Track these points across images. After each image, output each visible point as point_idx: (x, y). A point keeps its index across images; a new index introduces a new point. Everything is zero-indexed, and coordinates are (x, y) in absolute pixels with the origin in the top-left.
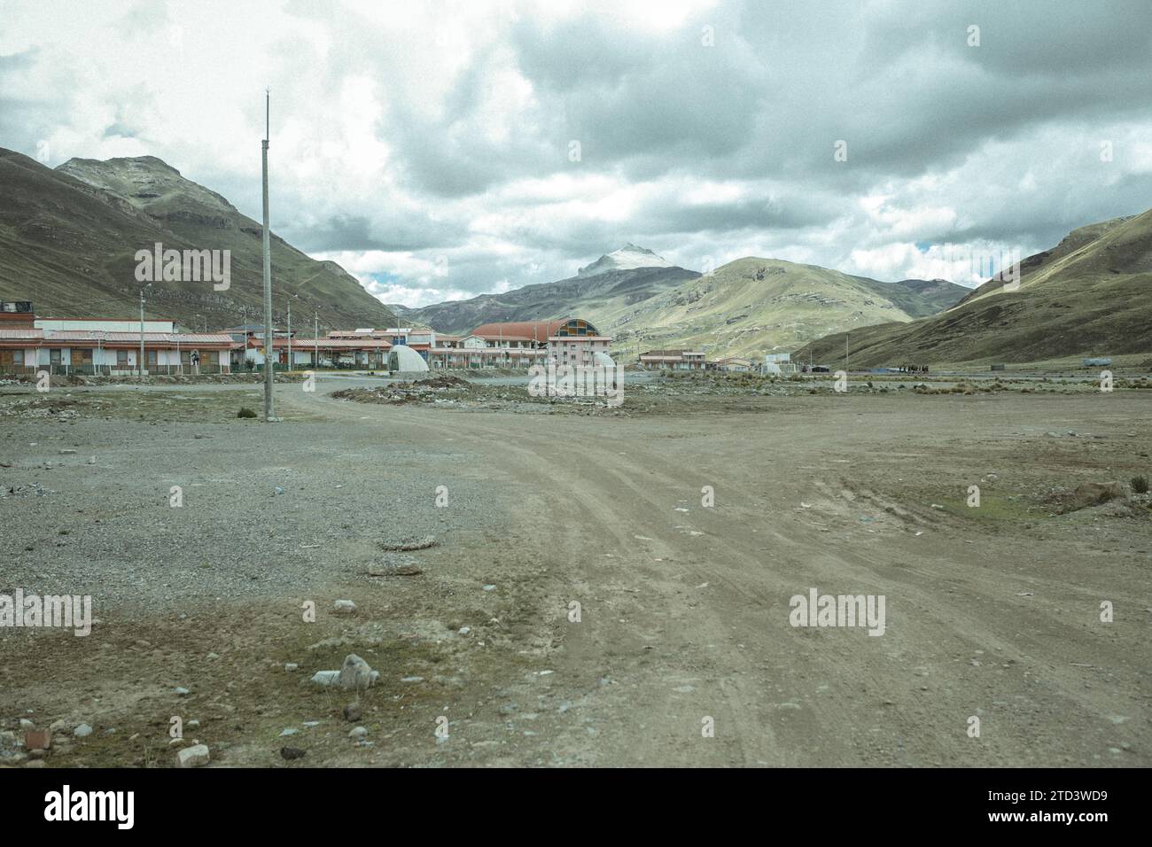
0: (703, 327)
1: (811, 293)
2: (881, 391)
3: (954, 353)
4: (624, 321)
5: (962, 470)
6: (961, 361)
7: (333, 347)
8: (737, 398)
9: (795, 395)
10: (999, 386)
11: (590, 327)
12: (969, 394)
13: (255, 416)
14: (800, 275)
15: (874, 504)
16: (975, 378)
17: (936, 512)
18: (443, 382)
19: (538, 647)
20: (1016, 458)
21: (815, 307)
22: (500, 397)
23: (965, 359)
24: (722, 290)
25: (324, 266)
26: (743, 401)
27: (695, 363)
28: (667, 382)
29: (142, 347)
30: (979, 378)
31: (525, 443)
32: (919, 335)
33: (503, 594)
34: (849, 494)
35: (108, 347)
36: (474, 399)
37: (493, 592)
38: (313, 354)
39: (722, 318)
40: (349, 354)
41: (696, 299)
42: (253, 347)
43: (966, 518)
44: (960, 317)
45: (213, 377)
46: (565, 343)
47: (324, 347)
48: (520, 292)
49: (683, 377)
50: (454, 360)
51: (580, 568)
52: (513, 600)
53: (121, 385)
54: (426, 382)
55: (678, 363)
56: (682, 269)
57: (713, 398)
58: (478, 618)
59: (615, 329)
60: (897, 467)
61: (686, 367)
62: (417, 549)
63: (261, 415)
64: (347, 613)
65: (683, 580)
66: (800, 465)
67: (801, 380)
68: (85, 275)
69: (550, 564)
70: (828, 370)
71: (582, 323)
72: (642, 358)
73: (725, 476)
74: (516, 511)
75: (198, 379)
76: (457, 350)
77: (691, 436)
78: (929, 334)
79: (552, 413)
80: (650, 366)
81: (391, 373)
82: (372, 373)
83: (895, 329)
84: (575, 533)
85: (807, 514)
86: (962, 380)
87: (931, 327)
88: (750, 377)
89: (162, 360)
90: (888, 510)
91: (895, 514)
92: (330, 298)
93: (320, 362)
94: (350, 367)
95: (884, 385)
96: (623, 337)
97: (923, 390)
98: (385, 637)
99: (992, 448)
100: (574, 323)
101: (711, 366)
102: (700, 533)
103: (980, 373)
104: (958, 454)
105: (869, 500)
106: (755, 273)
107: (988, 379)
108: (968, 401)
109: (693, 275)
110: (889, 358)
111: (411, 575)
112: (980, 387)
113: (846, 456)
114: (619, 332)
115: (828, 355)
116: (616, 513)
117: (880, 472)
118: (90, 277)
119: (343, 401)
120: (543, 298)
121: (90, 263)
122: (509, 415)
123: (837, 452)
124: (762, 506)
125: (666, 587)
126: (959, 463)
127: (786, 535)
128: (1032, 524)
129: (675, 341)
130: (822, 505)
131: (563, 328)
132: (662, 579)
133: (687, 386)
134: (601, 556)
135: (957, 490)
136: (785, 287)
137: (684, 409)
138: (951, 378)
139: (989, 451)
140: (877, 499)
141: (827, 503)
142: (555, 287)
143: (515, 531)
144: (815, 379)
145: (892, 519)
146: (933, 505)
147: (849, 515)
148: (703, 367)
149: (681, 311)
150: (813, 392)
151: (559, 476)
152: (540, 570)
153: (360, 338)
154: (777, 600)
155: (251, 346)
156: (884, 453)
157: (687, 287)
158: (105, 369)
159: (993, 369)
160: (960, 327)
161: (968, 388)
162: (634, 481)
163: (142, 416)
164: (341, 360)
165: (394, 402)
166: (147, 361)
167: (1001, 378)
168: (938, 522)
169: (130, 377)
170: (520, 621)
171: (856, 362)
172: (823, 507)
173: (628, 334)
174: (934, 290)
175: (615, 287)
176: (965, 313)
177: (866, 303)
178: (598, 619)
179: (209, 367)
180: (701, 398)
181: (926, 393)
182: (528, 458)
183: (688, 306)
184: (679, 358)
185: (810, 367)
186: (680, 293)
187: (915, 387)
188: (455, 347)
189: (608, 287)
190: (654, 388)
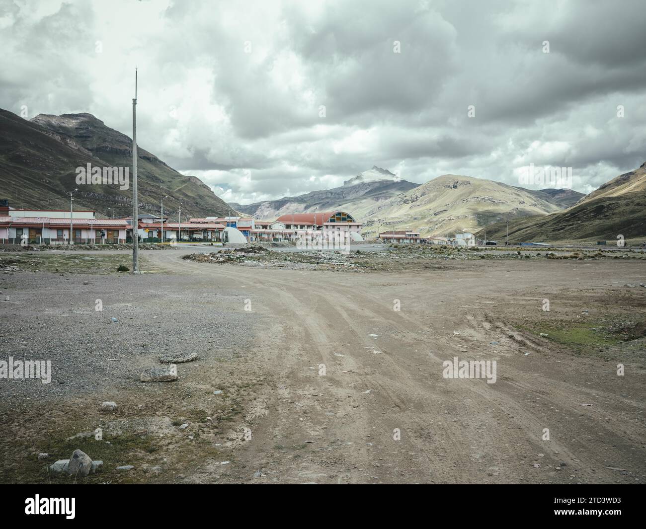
0: (420, 217)
1: (486, 196)
2: (526, 257)
3: (574, 234)
4: (372, 213)
5: (567, 309)
6: (579, 238)
7: (189, 228)
8: (435, 261)
9: (471, 259)
10: (600, 254)
11: (349, 217)
12: (581, 259)
13: (129, 270)
14: (479, 186)
15: (503, 332)
16: (586, 249)
17: (543, 339)
18: (253, 250)
19: (232, 440)
20: (603, 301)
21: (490, 205)
22: (286, 259)
23: (581, 238)
24: (432, 195)
25: (189, 179)
26: (438, 262)
27: (413, 239)
28: (393, 250)
29: (72, 227)
30: (589, 249)
31: (289, 289)
32: (553, 222)
33: (225, 397)
34: (487, 325)
35: (51, 227)
36: (269, 260)
37: (220, 395)
38: (178, 232)
39: (432, 212)
40: (200, 232)
41: (415, 200)
42: (141, 228)
43: (561, 344)
44: (579, 212)
45: (113, 246)
46: (334, 226)
47: (184, 228)
48: (309, 196)
49: (403, 247)
50: (265, 236)
51: (288, 377)
52: (230, 402)
53: (56, 251)
54: (242, 250)
55: (403, 239)
56: (407, 182)
57: (420, 261)
58: (199, 416)
59: (366, 218)
60: (524, 306)
61: (408, 241)
62: (183, 362)
63: (131, 269)
64: (109, 411)
65: (355, 387)
66: (461, 305)
67: (477, 250)
68: (47, 184)
69: (268, 374)
70: (495, 244)
71: (344, 214)
72: (381, 236)
73: (410, 312)
74: (262, 335)
75: (104, 247)
76: (268, 230)
77: (397, 285)
78: (559, 222)
79: (315, 270)
80: (386, 240)
81: (223, 244)
82: (212, 244)
83: (538, 219)
84: (295, 351)
85: (456, 339)
86: (578, 250)
87: (561, 217)
88: (445, 248)
89: (85, 235)
90: (511, 337)
91: (514, 340)
92: (194, 198)
93: (182, 237)
94: (200, 240)
95: (528, 253)
96: (370, 223)
97: (552, 257)
98: (125, 431)
99: (588, 295)
100: (339, 214)
101: (423, 241)
102: (379, 352)
103: (590, 246)
104: (565, 299)
105: (500, 329)
106: (452, 184)
107: (594, 250)
108: (580, 263)
109: (413, 186)
110: (534, 237)
111: (169, 382)
112: (588, 255)
113: (493, 299)
114: (368, 220)
115: (496, 234)
116: (328, 337)
117: (512, 310)
118: (49, 185)
119: (188, 261)
120: (322, 199)
121: (49, 177)
122: (289, 271)
123: (487, 296)
124: (427, 333)
125: (341, 392)
126: (565, 305)
127: (436, 354)
128: (604, 348)
129: (403, 225)
130: (467, 332)
131: (332, 217)
132: (342, 386)
133: (405, 253)
134: (305, 368)
135: (560, 323)
136: (470, 193)
137: (399, 268)
138: (571, 249)
139: (586, 296)
140: (506, 329)
141: (471, 331)
142: (329, 192)
143: (255, 350)
144: (486, 249)
145: (512, 342)
146: (541, 334)
147: (484, 340)
148: (418, 241)
149: (406, 207)
150: (483, 257)
151: (301, 311)
152: (258, 379)
153: (207, 223)
154: (412, 404)
155: (140, 227)
156: (518, 297)
157: (411, 193)
158: (47, 241)
159: (599, 243)
160: (579, 218)
161: (581, 255)
162: (349, 315)
163: (57, 270)
164: (195, 236)
165: (219, 262)
166: (75, 236)
167: (603, 250)
168: (542, 346)
169: (62, 246)
170: (227, 419)
171: (514, 239)
172: (468, 334)
173: (373, 221)
174: (562, 195)
175: (366, 193)
176: (582, 209)
177: (520, 203)
178: (284, 417)
179: (112, 240)
180: (411, 261)
181: (554, 258)
182: (287, 298)
183: (411, 204)
184: (404, 236)
185: (485, 242)
186: (406, 197)
187: (547, 255)
188: (266, 228)
189: (362, 193)
190: (383, 254)
